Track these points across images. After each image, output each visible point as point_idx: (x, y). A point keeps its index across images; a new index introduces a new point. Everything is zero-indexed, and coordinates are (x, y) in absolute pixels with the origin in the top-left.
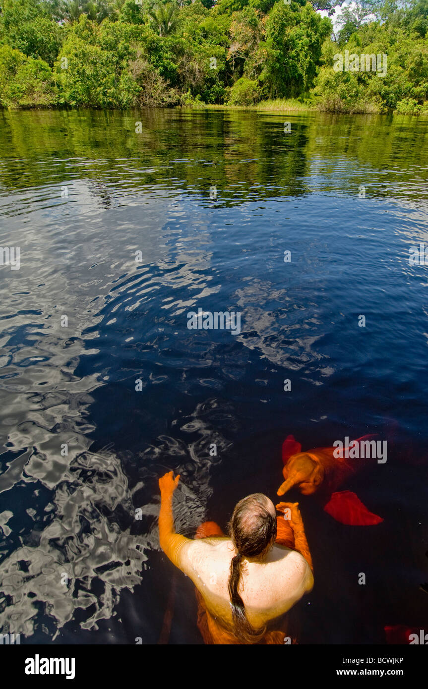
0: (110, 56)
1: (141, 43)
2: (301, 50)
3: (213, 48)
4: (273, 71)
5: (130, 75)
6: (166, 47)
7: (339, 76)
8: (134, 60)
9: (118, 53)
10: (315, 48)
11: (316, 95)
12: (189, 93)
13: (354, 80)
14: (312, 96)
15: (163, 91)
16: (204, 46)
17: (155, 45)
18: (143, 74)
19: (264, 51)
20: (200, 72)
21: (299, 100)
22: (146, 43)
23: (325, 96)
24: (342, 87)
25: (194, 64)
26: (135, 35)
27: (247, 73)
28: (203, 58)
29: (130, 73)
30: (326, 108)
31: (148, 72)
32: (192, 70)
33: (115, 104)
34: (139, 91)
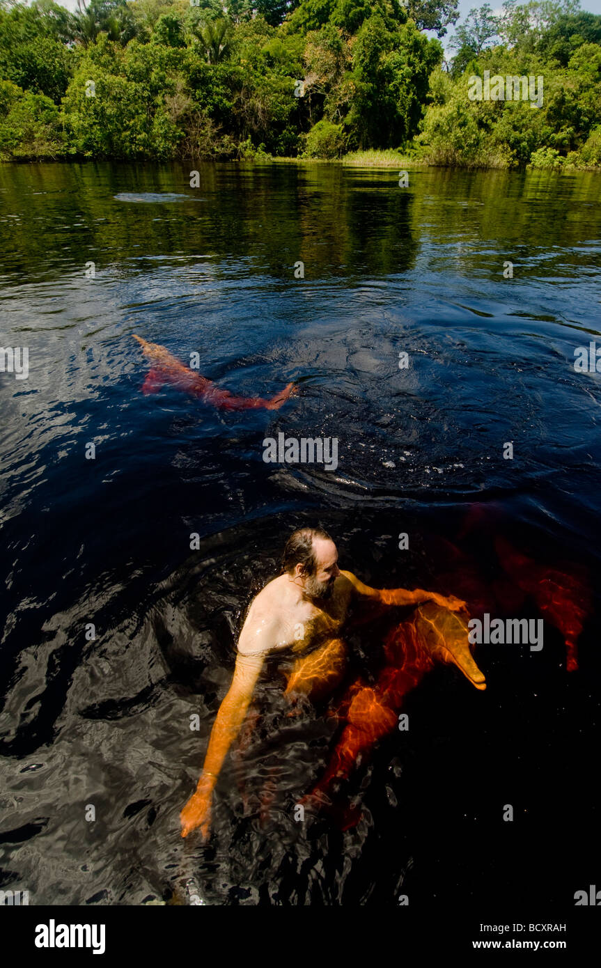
0: (140, 90)
1: (183, 73)
2: (401, 83)
3: (282, 80)
4: (363, 111)
5: (167, 115)
6: (217, 79)
7: (453, 118)
8: (172, 95)
9: (151, 86)
10: (420, 82)
11: (422, 144)
12: (248, 141)
13: (472, 124)
14: (417, 145)
15: (213, 138)
16: (269, 78)
17: (202, 75)
18: (185, 115)
19: (350, 84)
20: (263, 112)
21: (399, 151)
22: (189, 73)
23: (434, 145)
24: (459, 132)
25: (255, 102)
26: (175, 62)
27: (328, 115)
28: (268, 93)
29: (167, 113)
30: (436, 162)
31: (192, 112)
32: (253, 110)
33: (147, 155)
34: (180, 138)
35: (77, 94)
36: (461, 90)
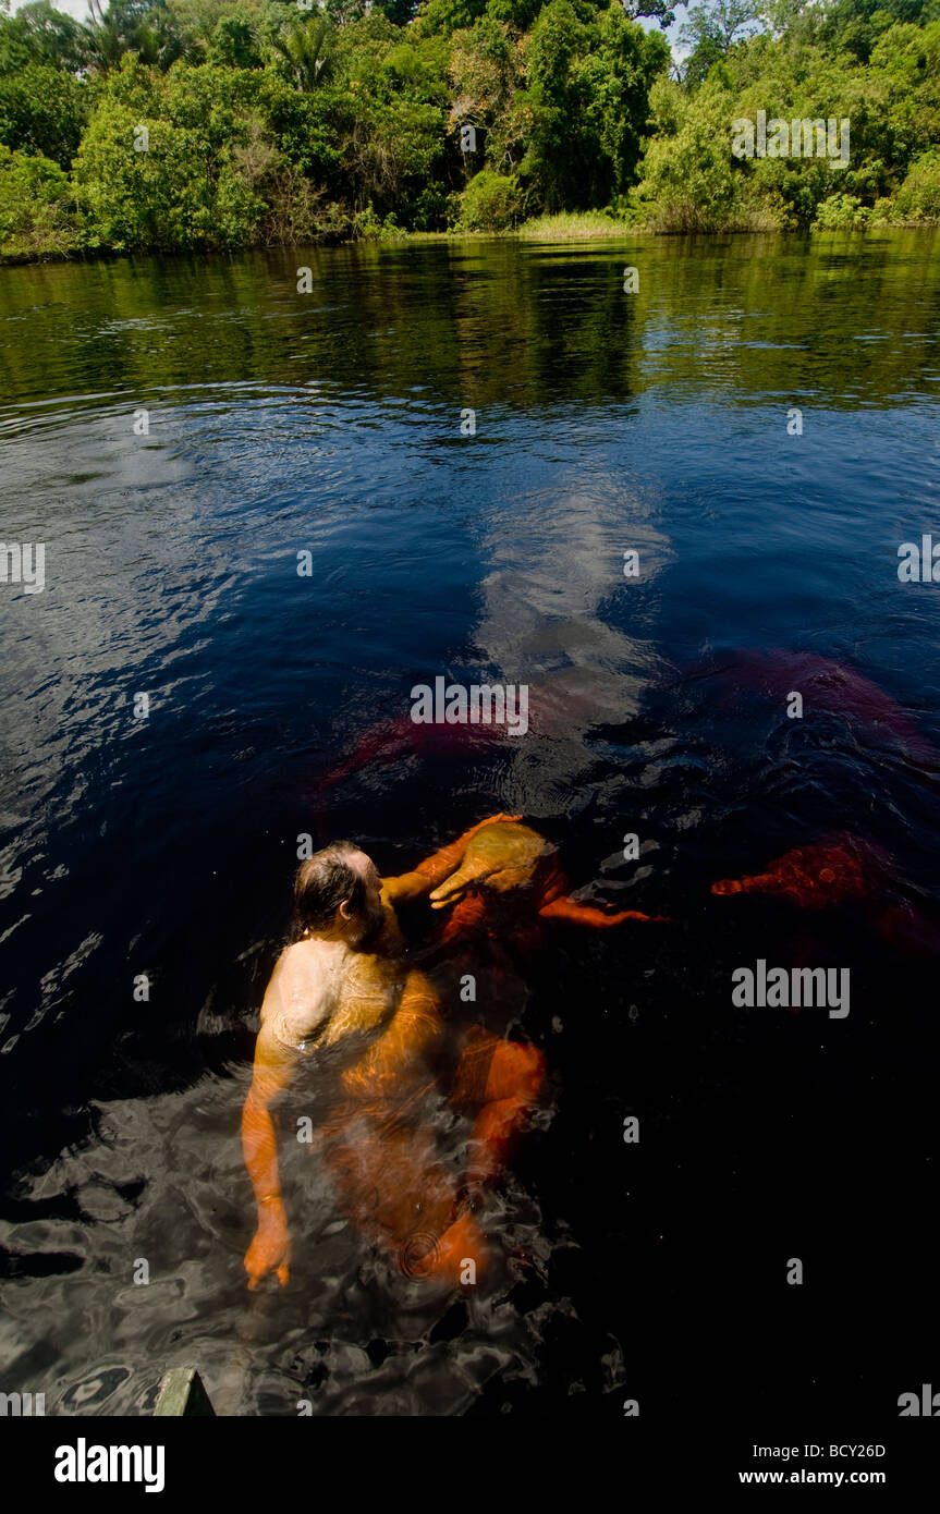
0: (194, 140)
1: (260, 108)
2: (605, 105)
3: (416, 110)
4: (547, 152)
5: (239, 178)
6: (314, 114)
7: (690, 156)
8: (245, 144)
9: (211, 133)
10: (634, 100)
11: (643, 199)
12: (369, 210)
13: (721, 163)
14: (635, 202)
15: (313, 209)
16: (396, 108)
17: (290, 111)
18: (267, 174)
19: (524, 111)
20: (390, 163)
21: (608, 213)
22: (269, 108)
23: (662, 201)
24: (700, 178)
25: (376, 147)
26: (245, 93)
27: (493, 161)
28: (395, 133)
29: (239, 174)
30: (668, 227)
31: (278, 170)
32: (373, 160)
33: (211, 242)
34: (261, 212)
35: (96, 152)
36: (700, 111)
